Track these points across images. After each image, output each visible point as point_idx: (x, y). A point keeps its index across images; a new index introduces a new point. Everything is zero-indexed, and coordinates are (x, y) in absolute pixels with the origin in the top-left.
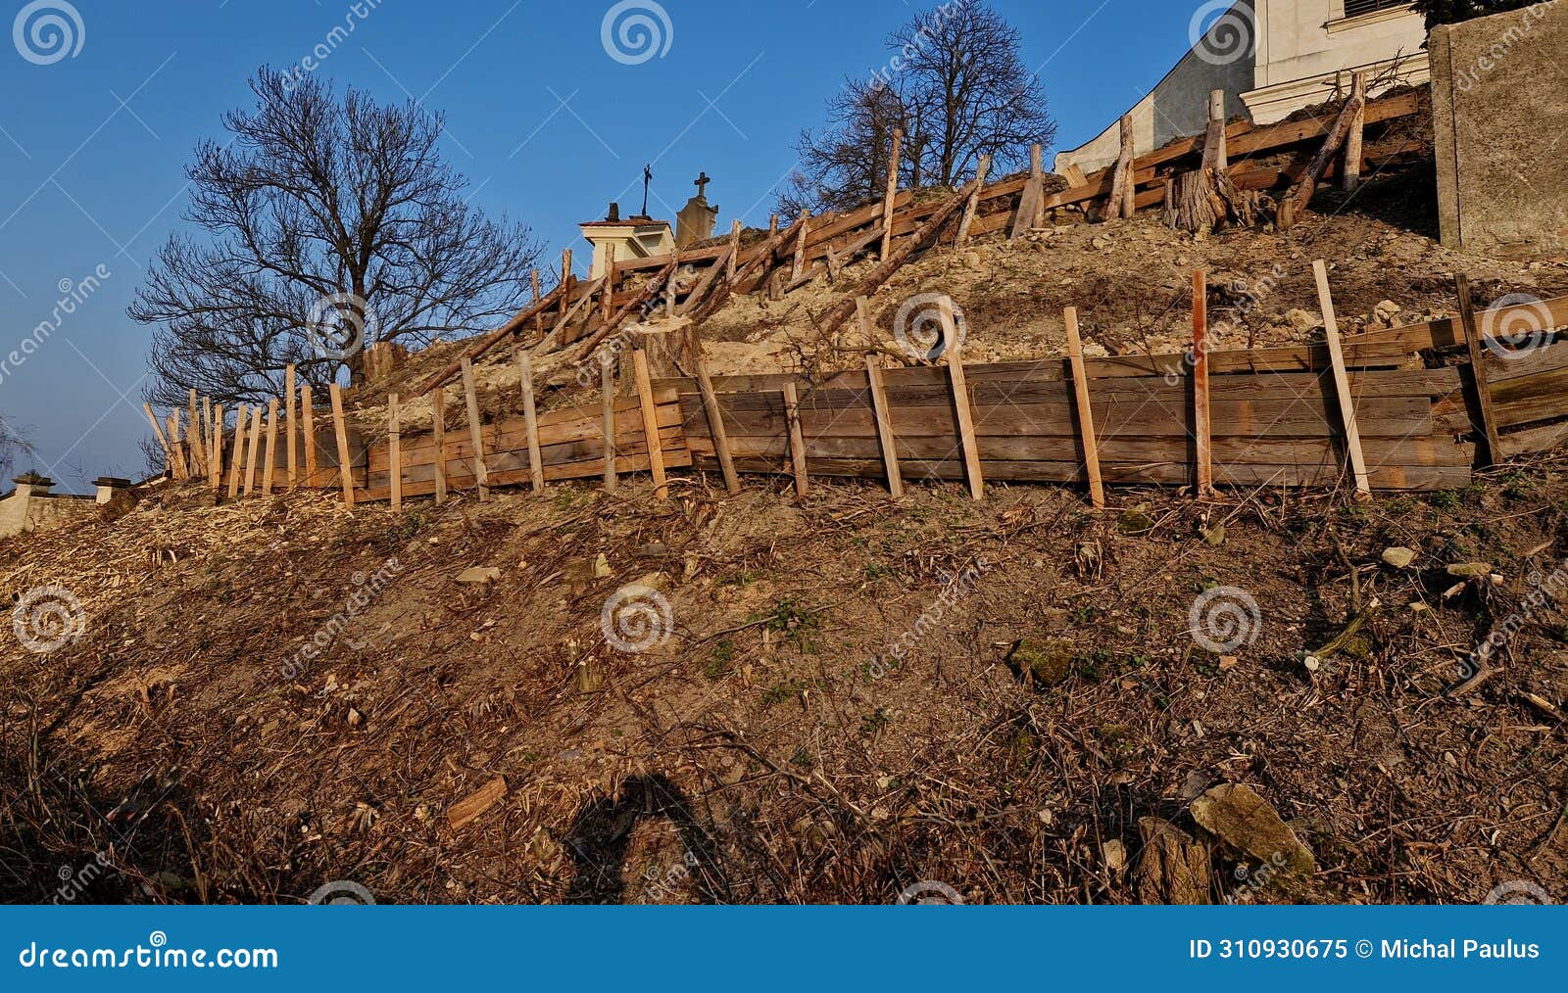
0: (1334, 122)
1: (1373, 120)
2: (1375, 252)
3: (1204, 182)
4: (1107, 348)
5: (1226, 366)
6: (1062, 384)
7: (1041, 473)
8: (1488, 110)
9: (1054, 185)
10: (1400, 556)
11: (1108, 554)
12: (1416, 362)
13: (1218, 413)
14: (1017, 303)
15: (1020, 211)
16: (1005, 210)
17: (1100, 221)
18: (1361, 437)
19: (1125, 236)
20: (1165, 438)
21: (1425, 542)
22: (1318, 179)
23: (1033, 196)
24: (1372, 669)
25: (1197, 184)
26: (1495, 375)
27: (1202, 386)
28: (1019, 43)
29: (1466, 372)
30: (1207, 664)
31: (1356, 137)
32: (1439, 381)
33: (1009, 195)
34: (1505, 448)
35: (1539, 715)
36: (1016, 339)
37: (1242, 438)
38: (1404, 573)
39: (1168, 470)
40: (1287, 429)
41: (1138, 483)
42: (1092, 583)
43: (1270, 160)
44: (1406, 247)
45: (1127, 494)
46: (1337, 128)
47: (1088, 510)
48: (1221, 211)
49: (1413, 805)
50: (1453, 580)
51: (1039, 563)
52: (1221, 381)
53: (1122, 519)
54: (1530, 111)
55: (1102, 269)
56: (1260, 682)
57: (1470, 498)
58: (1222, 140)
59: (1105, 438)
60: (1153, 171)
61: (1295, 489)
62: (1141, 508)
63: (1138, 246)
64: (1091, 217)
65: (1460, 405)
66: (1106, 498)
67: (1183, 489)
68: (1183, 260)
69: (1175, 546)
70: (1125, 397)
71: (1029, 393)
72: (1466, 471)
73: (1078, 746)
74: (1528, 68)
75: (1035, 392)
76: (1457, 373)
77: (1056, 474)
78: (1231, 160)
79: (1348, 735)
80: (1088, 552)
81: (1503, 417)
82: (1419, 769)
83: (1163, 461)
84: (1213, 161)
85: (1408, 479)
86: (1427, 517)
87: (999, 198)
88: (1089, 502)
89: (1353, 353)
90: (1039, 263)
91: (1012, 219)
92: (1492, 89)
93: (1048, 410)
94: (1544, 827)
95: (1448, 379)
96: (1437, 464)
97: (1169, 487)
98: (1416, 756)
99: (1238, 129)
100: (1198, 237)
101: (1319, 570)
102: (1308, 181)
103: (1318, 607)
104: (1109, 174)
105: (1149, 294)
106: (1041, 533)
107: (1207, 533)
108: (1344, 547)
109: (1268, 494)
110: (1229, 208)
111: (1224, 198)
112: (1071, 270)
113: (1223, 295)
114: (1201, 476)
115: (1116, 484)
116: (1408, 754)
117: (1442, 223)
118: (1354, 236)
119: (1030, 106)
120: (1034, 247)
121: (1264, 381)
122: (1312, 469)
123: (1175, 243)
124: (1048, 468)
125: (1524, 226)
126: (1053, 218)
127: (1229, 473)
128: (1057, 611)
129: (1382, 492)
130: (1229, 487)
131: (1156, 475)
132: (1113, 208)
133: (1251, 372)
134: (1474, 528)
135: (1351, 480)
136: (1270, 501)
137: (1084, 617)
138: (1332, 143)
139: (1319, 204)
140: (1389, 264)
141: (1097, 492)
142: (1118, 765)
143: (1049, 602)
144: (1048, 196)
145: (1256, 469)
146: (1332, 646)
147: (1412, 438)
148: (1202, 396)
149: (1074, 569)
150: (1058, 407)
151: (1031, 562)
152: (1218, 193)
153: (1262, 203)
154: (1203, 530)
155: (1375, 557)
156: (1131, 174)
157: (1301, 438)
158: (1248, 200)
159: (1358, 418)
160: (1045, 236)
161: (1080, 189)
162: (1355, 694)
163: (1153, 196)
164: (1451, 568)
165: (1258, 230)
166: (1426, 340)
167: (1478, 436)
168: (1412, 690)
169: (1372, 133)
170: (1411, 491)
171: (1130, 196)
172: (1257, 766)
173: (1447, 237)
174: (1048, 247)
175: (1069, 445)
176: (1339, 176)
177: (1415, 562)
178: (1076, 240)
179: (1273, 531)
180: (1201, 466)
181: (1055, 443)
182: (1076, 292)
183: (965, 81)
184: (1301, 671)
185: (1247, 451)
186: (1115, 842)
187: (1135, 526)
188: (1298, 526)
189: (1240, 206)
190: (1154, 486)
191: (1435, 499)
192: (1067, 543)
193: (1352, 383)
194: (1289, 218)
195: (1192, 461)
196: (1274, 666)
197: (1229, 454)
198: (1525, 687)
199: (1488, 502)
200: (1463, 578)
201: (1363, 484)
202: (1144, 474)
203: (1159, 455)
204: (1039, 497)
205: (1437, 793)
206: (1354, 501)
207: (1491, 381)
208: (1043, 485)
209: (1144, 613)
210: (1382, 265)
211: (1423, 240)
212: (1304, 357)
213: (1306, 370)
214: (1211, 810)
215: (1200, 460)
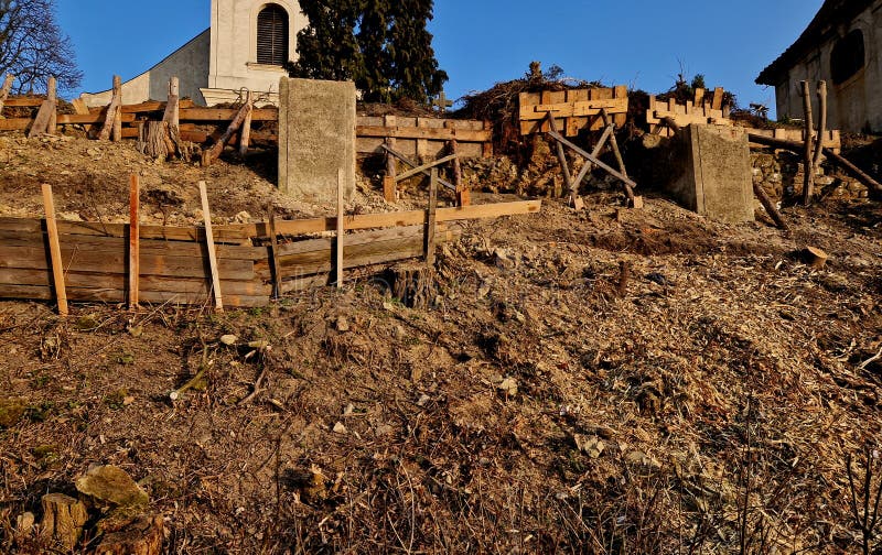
0: (236, 115)
1: (256, 118)
2: (248, 187)
3: (162, 129)
4: (81, 216)
5: (150, 235)
6: (40, 235)
7: (23, 293)
8: (303, 127)
9: (64, 108)
10: (229, 339)
11: (65, 344)
12: (249, 243)
13: (143, 261)
14: (26, 181)
15: (37, 121)
16: (26, 117)
17: (95, 138)
18: (220, 279)
19: (110, 152)
20: (111, 274)
21: (242, 332)
22: (225, 144)
23: (47, 112)
24: (204, 396)
25: (158, 129)
26: (282, 252)
27: (134, 245)
28: (56, 9)
29: (270, 249)
30: (116, 403)
31: (247, 126)
32: (258, 253)
33: (30, 107)
34: (285, 288)
35: (275, 408)
36: (22, 205)
37: (158, 277)
38: (231, 347)
39: (112, 293)
40: (182, 273)
41: (92, 301)
42: (50, 362)
43: (203, 127)
44: (263, 187)
45: (83, 307)
46: (238, 118)
47: (55, 317)
48: (172, 149)
49: (209, 459)
50: (251, 349)
51: (14, 351)
52: (148, 243)
53: (78, 322)
54: (319, 132)
55: (90, 169)
56: (145, 408)
57: (266, 311)
58: (177, 109)
59: (71, 272)
60: (134, 116)
61: (185, 305)
62: (92, 316)
63: (117, 159)
64: (91, 136)
65: (267, 266)
66: (70, 310)
67: (120, 305)
68: (145, 173)
69: (111, 338)
70: (85, 247)
71: (14, 239)
72: (267, 298)
73: (19, 461)
74: (320, 111)
75: (18, 239)
76: (266, 249)
77: (33, 294)
78: (182, 122)
79: (186, 430)
80: (50, 343)
81: (284, 274)
82: (217, 441)
83: (108, 288)
84: (170, 119)
85: (241, 301)
86: (247, 320)
87: (22, 108)
88: (56, 311)
89: (218, 234)
90: (46, 157)
91: (31, 124)
92: (304, 116)
93: (28, 251)
94: (266, 458)
95: (262, 252)
96: (255, 295)
97: (112, 303)
98: (217, 435)
99: (186, 104)
100: (157, 161)
101: (191, 347)
102: (220, 143)
103: (186, 367)
104: (104, 110)
105: (121, 190)
106: (19, 332)
107: (131, 330)
108: (203, 335)
109: (170, 308)
110: (176, 148)
111: (174, 142)
112: (69, 166)
113: (166, 197)
114: (132, 297)
115: (76, 300)
116: (213, 435)
117: (280, 179)
118: (240, 177)
119: (62, 54)
120: (44, 146)
121: (171, 245)
122: (194, 295)
123: (142, 162)
124: (28, 289)
125: (314, 187)
126: (63, 131)
127: (149, 296)
128: (22, 380)
129: (229, 308)
130: (148, 304)
131: (104, 296)
132: (105, 132)
133: (164, 239)
134: (264, 325)
135: (214, 301)
136: (170, 312)
137: (40, 383)
138: (234, 126)
139: (225, 157)
140: (253, 195)
141: (63, 306)
142: (45, 468)
143: (16, 375)
144: (60, 115)
145: (163, 294)
146: (187, 386)
147: (244, 281)
148: (134, 251)
149: (39, 354)
150: (36, 250)
151: (8, 350)
152: (171, 138)
153: (195, 149)
154: (130, 328)
155: (218, 340)
156: (119, 115)
157: (189, 278)
158: (187, 146)
159: (218, 269)
160: (54, 140)
161: (83, 116)
162: (195, 409)
163: (131, 131)
164: (250, 344)
165: (191, 164)
166: (253, 232)
167: (273, 281)
168: (223, 404)
169: (256, 125)
170: (242, 308)
171: (118, 128)
172: (132, 454)
173: (281, 186)
174: (55, 148)
175: (44, 276)
176: (237, 145)
177: (236, 342)
178: (76, 148)
179: (170, 328)
180: (132, 292)
181: (33, 274)
182: (71, 180)
183: (11, 22)
184: (167, 400)
185: (161, 284)
186: (29, 513)
187: (87, 327)
188: (183, 325)
189: (183, 149)
190: (102, 303)
191: (251, 311)
192: (36, 338)
193: (217, 250)
194: (208, 161)
195: (127, 288)
196: (155, 400)
197: (150, 285)
198: (272, 397)
199: (273, 313)
200: (255, 348)
201: (219, 304)
202: (96, 295)
203: (106, 284)
204: (19, 308)
205: (223, 452)
206: (214, 312)
207: (281, 254)
208: (25, 301)
209: (83, 377)
210: (250, 195)
211: (271, 185)
212: (193, 235)
213: (194, 241)
214: (89, 483)
215: (131, 288)
